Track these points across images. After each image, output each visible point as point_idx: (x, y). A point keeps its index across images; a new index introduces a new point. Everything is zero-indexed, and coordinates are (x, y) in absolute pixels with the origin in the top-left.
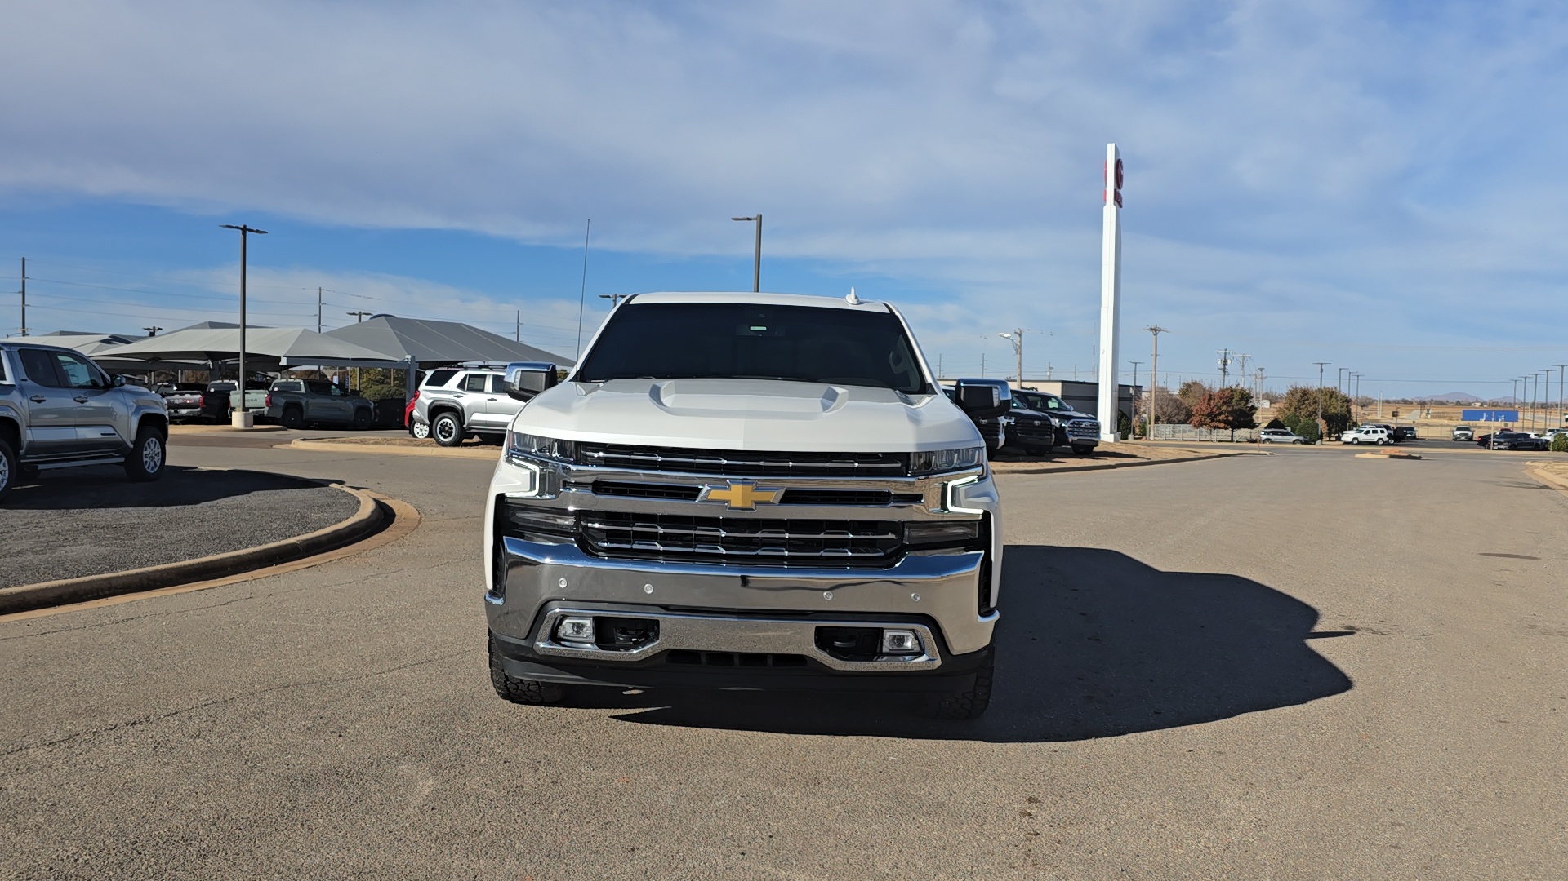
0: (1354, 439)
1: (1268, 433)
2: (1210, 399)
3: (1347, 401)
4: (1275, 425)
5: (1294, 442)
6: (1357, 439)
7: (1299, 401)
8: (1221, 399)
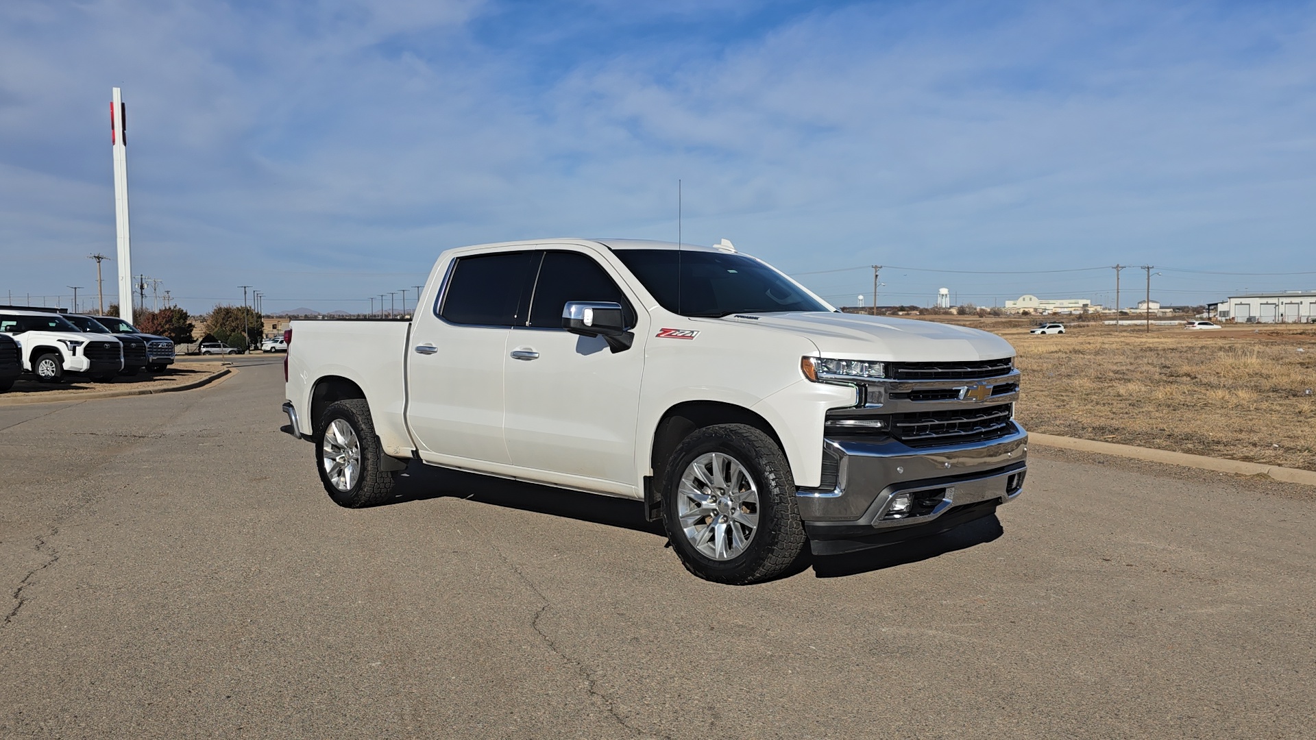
0: (272, 348)
1: (207, 346)
2: (153, 319)
3: (260, 317)
4: (209, 339)
5: (230, 353)
6: (274, 347)
7: (223, 319)
8: (163, 318)
